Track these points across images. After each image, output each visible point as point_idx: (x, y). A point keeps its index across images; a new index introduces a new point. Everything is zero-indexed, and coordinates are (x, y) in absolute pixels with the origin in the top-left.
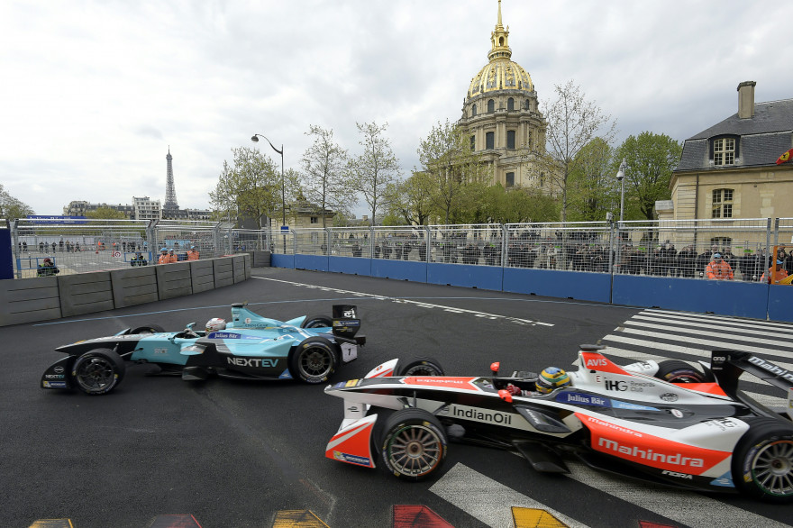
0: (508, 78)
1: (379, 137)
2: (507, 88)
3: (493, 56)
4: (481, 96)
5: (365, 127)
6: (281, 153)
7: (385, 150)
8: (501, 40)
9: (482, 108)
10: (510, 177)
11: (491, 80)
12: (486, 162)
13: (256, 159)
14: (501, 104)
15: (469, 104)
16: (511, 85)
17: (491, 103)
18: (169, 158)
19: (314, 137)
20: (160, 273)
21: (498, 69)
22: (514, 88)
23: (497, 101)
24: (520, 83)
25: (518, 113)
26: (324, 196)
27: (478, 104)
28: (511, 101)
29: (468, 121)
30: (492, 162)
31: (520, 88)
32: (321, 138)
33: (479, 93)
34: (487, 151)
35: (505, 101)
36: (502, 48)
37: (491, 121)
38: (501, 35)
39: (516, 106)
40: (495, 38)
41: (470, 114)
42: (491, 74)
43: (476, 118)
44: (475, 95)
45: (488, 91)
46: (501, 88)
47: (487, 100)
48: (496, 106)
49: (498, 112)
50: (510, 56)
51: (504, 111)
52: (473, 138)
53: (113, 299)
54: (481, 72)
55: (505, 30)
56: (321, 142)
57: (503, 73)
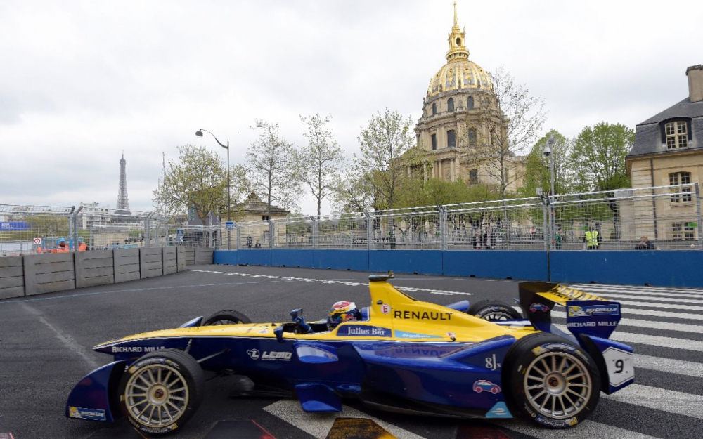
0: (467, 77)
1: (323, 128)
2: (466, 87)
3: (450, 56)
4: (440, 95)
5: (309, 120)
6: (227, 148)
7: (329, 141)
8: (459, 41)
9: (443, 106)
10: (474, 174)
11: (451, 79)
12: (448, 160)
13: (202, 155)
14: (461, 102)
15: (429, 103)
16: (470, 84)
17: (450, 101)
18: (123, 163)
19: (261, 131)
20: (79, 259)
21: (457, 69)
22: (473, 87)
23: (457, 100)
24: (479, 81)
25: (478, 111)
26: (270, 190)
27: (437, 103)
28: (471, 99)
29: (429, 120)
30: (454, 160)
31: (479, 86)
32: (267, 131)
33: (438, 92)
34: (449, 149)
35: (464, 99)
36: (459, 48)
37: (451, 120)
38: (457, 36)
39: (476, 104)
40: (452, 39)
41: (430, 113)
42: (449, 73)
43: (436, 116)
44: (434, 94)
45: (447, 90)
46: (460, 86)
47: (447, 99)
48: (456, 104)
49: (459, 110)
50: (468, 56)
51: (464, 110)
52: (434, 136)
53: (24, 285)
54: (440, 72)
55: (462, 31)
56: (268, 135)
57: (462, 72)
